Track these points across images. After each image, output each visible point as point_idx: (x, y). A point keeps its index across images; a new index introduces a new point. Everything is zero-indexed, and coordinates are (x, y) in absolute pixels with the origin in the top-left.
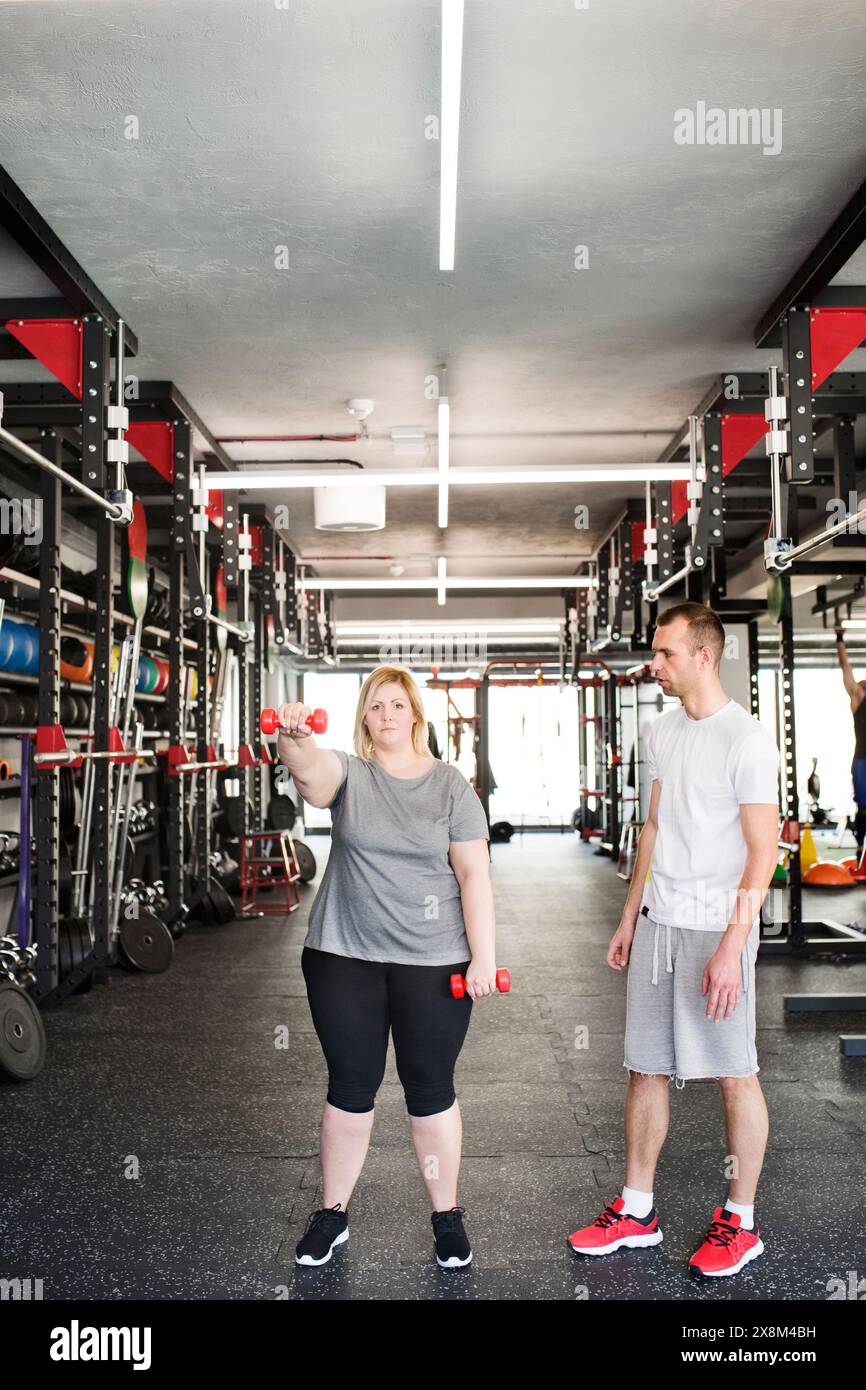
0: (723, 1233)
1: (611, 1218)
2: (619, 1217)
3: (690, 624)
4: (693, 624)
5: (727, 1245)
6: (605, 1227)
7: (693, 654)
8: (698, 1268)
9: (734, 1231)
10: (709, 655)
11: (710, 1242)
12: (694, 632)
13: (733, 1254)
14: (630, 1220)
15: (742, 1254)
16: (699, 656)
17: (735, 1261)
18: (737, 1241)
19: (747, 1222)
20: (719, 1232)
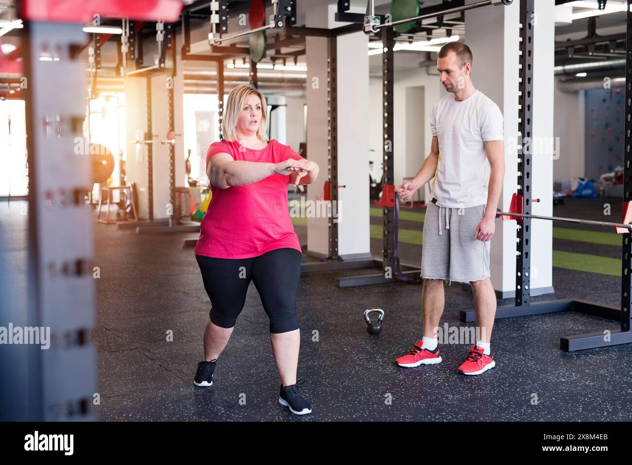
0: (475, 356)
1: (417, 350)
2: (421, 350)
3: (457, 54)
4: (458, 54)
5: (477, 361)
6: (414, 354)
7: (461, 69)
8: (462, 371)
9: (481, 355)
10: (469, 67)
11: (469, 360)
12: (460, 58)
13: (480, 365)
14: (426, 351)
15: (484, 366)
16: (464, 69)
17: (480, 368)
18: (482, 360)
19: (487, 351)
20: (473, 355)
